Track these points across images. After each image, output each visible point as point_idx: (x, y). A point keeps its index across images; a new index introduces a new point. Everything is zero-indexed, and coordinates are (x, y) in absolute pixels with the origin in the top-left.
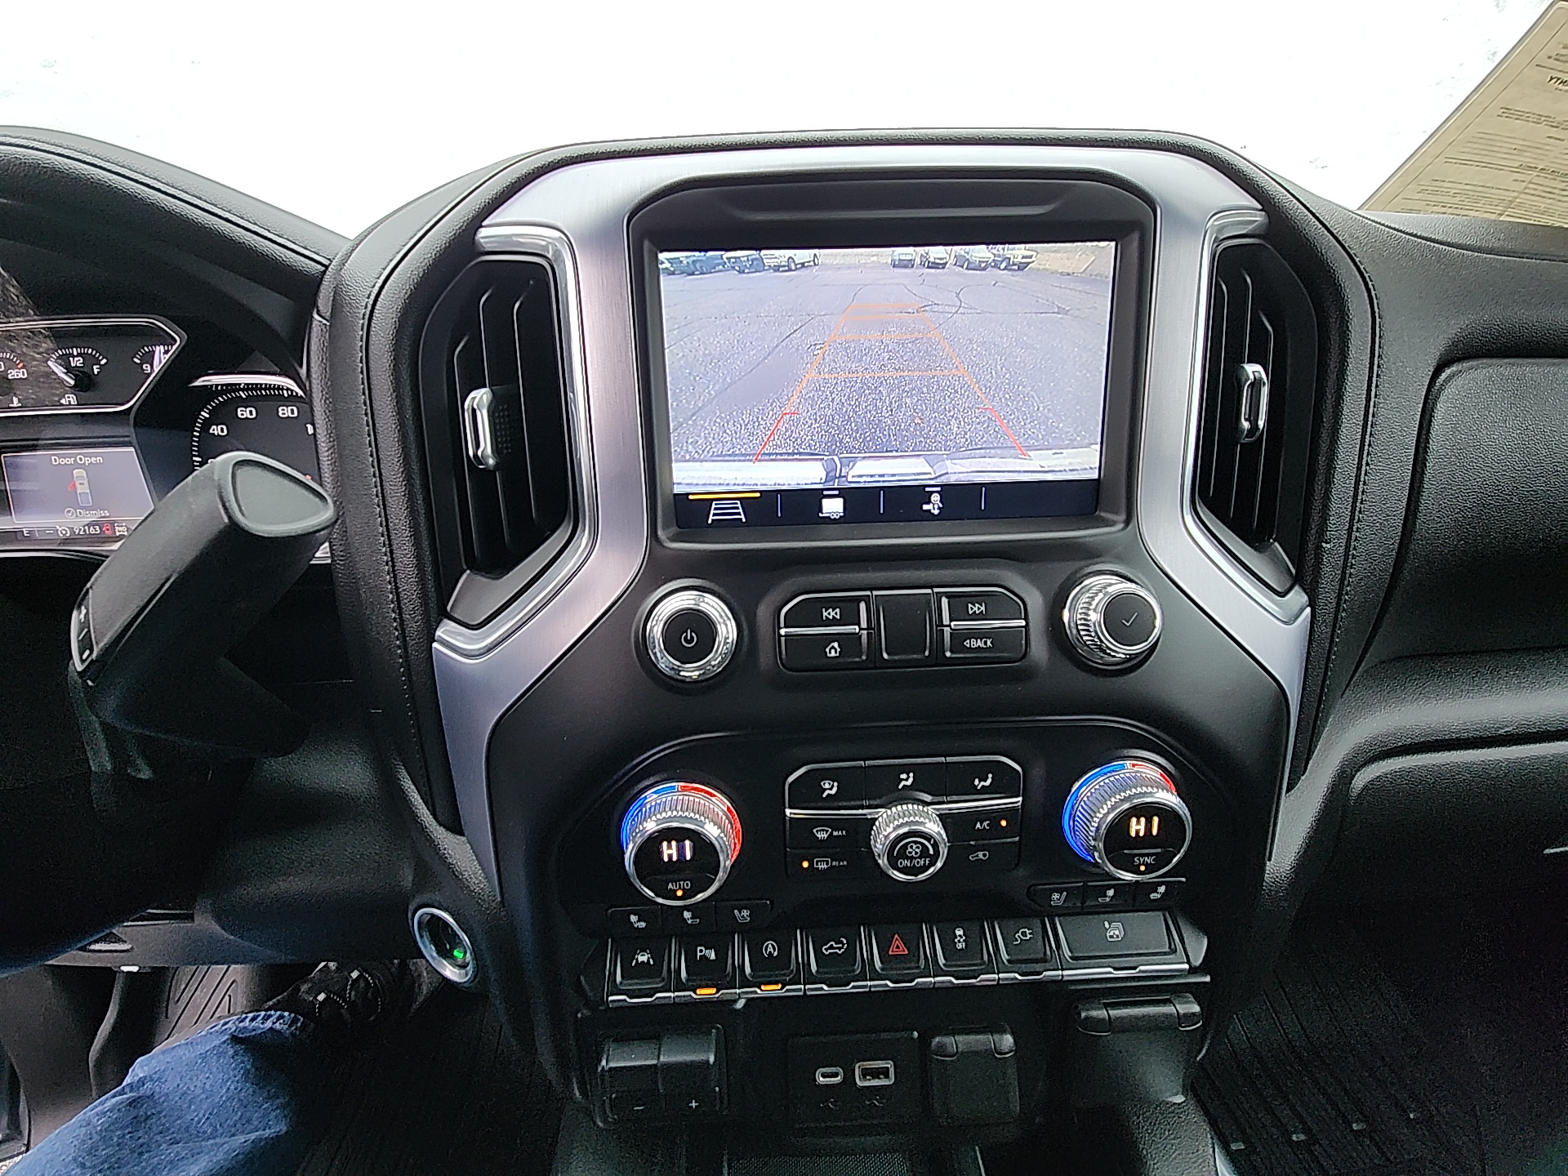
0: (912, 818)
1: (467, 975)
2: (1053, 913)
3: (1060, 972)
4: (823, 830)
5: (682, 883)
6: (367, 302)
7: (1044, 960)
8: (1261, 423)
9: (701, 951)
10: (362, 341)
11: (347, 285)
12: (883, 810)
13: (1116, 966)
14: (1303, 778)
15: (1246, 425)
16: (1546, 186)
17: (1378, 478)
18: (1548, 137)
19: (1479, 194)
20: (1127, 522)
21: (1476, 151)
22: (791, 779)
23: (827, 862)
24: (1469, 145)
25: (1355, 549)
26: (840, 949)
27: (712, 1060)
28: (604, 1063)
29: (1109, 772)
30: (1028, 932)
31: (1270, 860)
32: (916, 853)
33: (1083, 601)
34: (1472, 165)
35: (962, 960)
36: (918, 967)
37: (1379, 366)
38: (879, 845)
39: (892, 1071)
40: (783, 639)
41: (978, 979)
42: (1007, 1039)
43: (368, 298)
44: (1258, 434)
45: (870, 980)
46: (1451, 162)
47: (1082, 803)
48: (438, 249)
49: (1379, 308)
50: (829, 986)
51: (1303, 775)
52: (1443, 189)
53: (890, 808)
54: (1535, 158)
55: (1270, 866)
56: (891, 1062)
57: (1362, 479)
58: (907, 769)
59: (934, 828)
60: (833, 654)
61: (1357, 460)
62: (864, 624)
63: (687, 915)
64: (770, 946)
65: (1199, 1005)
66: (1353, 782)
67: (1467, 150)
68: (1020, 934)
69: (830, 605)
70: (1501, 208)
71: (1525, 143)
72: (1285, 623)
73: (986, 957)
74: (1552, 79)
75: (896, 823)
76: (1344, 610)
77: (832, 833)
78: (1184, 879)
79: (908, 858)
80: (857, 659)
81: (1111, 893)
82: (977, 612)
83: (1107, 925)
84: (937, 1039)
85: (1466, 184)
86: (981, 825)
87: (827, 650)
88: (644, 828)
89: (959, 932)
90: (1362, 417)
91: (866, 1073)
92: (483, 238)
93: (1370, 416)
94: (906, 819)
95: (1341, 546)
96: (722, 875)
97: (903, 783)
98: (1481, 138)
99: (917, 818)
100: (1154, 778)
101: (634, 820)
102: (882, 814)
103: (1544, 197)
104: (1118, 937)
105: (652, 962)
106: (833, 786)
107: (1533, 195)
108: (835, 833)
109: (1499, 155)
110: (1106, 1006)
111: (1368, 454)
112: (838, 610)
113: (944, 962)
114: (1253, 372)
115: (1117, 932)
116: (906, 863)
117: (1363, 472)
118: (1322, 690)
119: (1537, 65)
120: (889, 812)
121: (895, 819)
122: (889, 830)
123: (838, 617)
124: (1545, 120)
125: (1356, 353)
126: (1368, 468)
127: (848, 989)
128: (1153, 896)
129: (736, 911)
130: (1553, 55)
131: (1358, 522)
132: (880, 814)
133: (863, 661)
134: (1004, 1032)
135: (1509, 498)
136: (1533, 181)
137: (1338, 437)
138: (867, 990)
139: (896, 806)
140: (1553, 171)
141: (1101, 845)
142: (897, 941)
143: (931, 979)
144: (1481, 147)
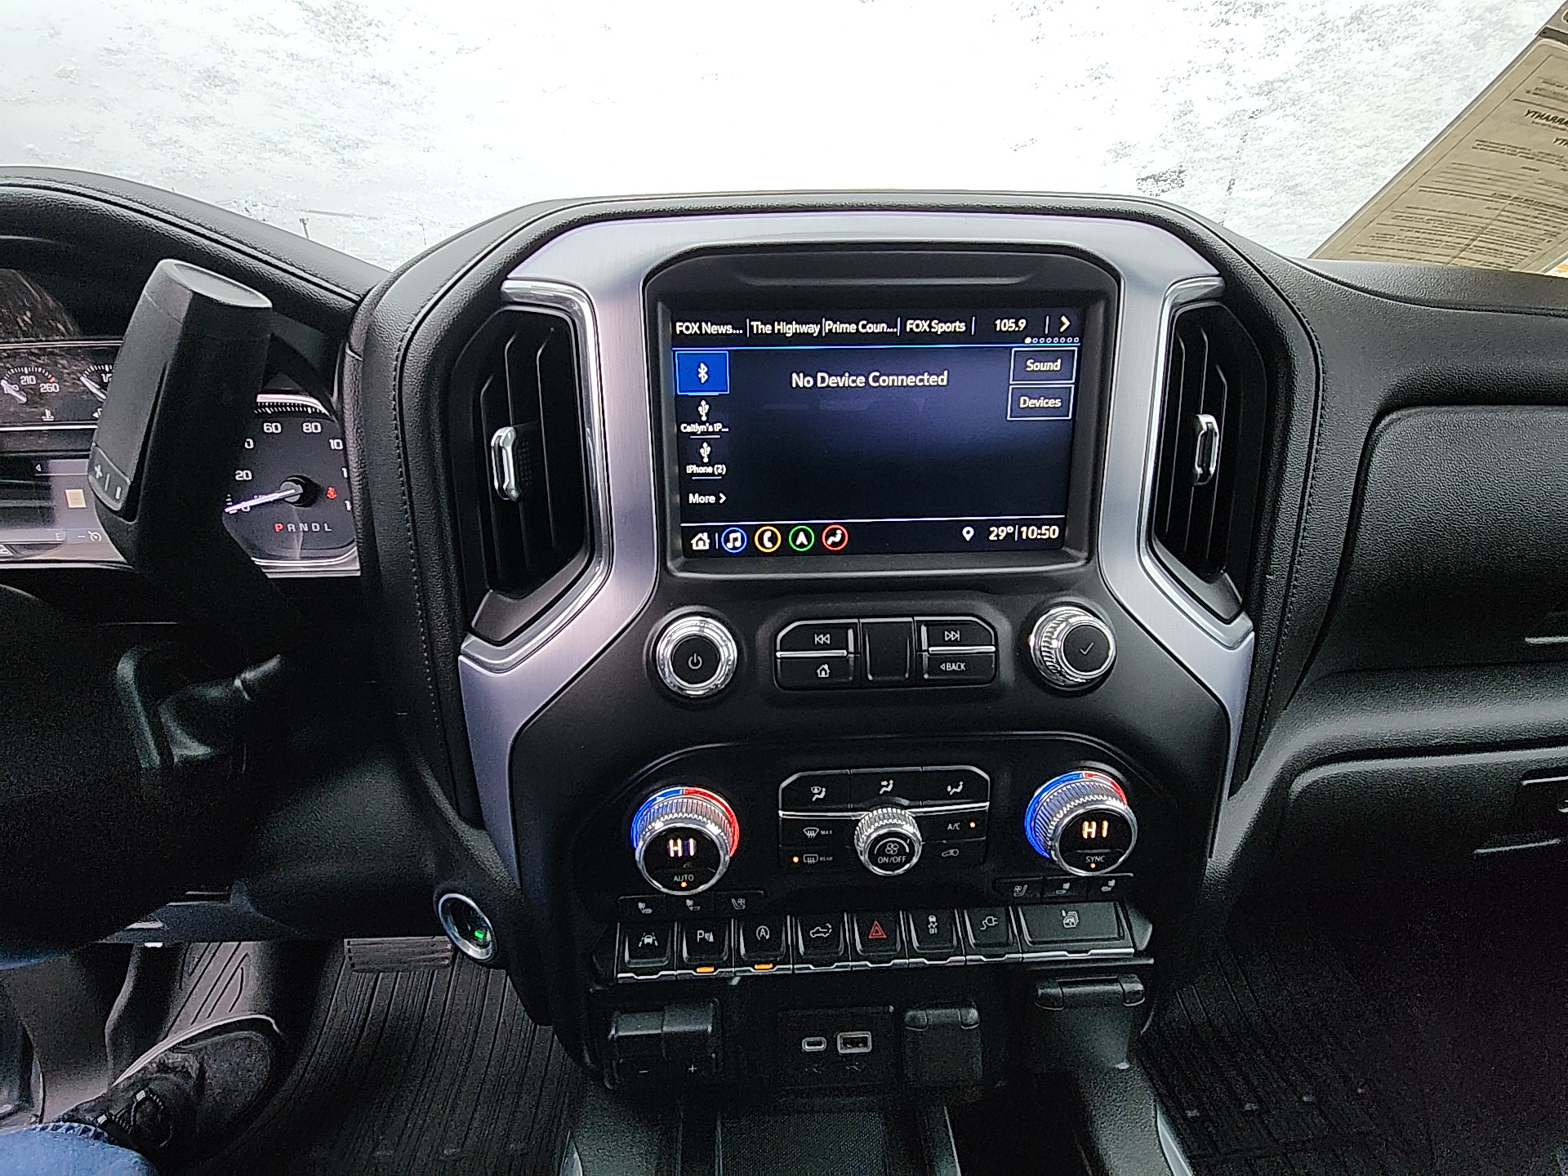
0: (890, 821)
1: (487, 954)
2: (1017, 903)
3: (1021, 955)
4: (812, 830)
5: (686, 876)
6: (400, 345)
7: (1007, 945)
8: (1212, 470)
9: (700, 934)
10: (395, 380)
11: (380, 327)
12: (866, 813)
13: (1071, 949)
14: (1245, 783)
15: (1199, 470)
16: (1519, 214)
17: (1318, 516)
18: (1523, 168)
19: (1451, 221)
20: (1088, 560)
21: (1450, 181)
22: (784, 784)
23: (815, 858)
24: (1442, 174)
25: (1296, 580)
26: (825, 933)
27: (710, 1029)
28: (613, 1032)
29: (1068, 780)
30: (993, 919)
31: (1210, 857)
32: (894, 851)
33: (1047, 630)
34: (1446, 194)
35: (935, 944)
36: (896, 950)
37: (1321, 417)
38: (861, 845)
39: (870, 1040)
40: (779, 661)
41: (948, 961)
42: (973, 1013)
43: (401, 341)
44: (1210, 478)
45: (851, 961)
46: (1426, 191)
47: (1042, 808)
48: (467, 299)
49: (1323, 364)
50: (815, 966)
51: (1245, 780)
52: (1416, 216)
53: (872, 811)
54: (1509, 188)
55: (1211, 863)
56: (869, 1033)
57: (1304, 518)
58: (887, 777)
59: (910, 829)
60: (823, 675)
61: (1299, 500)
62: (851, 649)
63: (689, 903)
64: (763, 930)
65: (1143, 984)
66: (1293, 786)
67: (1442, 179)
68: (986, 921)
69: (821, 631)
70: (1474, 234)
71: (1499, 173)
72: (1229, 648)
73: (955, 942)
74: (1529, 112)
75: (877, 824)
76: (1285, 634)
77: (820, 832)
78: (1131, 875)
79: (886, 856)
80: (844, 680)
81: (1066, 886)
82: (953, 639)
83: (1064, 914)
84: (911, 1013)
85: (1440, 211)
86: (952, 826)
87: (818, 671)
88: (653, 828)
89: (932, 919)
90: (1305, 463)
91: (847, 1042)
92: (507, 289)
93: (1313, 461)
94: (885, 821)
95: (1283, 578)
96: (722, 869)
97: (884, 789)
98: (1456, 169)
99: (895, 821)
100: (1106, 786)
101: (643, 819)
102: (865, 817)
103: (1517, 224)
104: (1073, 924)
105: (656, 944)
106: (821, 791)
107: (1505, 222)
108: (823, 833)
109: (1473, 184)
110: (1062, 985)
111: (1310, 495)
112: (828, 636)
113: (917, 945)
114: (1207, 423)
115: (1072, 920)
116: (885, 860)
117: (1305, 511)
118: (1264, 705)
119: (1515, 100)
120: (871, 815)
121: (875, 821)
122: (870, 831)
123: (828, 642)
124: (1520, 152)
125: (1301, 406)
126: (1309, 508)
127: (832, 968)
128: (1104, 889)
129: (733, 900)
130: (1533, 89)
131: (1299, 556)
132: (863, 816)
133: (849, 682)
134: (970, 1006)
135: (1441, 533)
136: (1506, 209)
137: (1282, 481)
138: (849, 969)
139: (877, 809)
140: (1526, 200)
141: (1057, 845)
142: (877, 926)
143: (907, 961)
144: (1456, 177)
